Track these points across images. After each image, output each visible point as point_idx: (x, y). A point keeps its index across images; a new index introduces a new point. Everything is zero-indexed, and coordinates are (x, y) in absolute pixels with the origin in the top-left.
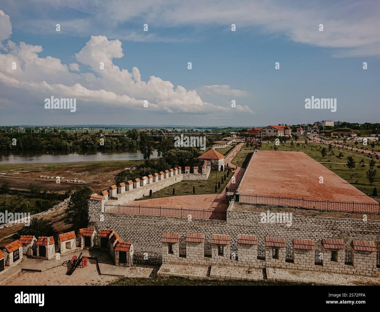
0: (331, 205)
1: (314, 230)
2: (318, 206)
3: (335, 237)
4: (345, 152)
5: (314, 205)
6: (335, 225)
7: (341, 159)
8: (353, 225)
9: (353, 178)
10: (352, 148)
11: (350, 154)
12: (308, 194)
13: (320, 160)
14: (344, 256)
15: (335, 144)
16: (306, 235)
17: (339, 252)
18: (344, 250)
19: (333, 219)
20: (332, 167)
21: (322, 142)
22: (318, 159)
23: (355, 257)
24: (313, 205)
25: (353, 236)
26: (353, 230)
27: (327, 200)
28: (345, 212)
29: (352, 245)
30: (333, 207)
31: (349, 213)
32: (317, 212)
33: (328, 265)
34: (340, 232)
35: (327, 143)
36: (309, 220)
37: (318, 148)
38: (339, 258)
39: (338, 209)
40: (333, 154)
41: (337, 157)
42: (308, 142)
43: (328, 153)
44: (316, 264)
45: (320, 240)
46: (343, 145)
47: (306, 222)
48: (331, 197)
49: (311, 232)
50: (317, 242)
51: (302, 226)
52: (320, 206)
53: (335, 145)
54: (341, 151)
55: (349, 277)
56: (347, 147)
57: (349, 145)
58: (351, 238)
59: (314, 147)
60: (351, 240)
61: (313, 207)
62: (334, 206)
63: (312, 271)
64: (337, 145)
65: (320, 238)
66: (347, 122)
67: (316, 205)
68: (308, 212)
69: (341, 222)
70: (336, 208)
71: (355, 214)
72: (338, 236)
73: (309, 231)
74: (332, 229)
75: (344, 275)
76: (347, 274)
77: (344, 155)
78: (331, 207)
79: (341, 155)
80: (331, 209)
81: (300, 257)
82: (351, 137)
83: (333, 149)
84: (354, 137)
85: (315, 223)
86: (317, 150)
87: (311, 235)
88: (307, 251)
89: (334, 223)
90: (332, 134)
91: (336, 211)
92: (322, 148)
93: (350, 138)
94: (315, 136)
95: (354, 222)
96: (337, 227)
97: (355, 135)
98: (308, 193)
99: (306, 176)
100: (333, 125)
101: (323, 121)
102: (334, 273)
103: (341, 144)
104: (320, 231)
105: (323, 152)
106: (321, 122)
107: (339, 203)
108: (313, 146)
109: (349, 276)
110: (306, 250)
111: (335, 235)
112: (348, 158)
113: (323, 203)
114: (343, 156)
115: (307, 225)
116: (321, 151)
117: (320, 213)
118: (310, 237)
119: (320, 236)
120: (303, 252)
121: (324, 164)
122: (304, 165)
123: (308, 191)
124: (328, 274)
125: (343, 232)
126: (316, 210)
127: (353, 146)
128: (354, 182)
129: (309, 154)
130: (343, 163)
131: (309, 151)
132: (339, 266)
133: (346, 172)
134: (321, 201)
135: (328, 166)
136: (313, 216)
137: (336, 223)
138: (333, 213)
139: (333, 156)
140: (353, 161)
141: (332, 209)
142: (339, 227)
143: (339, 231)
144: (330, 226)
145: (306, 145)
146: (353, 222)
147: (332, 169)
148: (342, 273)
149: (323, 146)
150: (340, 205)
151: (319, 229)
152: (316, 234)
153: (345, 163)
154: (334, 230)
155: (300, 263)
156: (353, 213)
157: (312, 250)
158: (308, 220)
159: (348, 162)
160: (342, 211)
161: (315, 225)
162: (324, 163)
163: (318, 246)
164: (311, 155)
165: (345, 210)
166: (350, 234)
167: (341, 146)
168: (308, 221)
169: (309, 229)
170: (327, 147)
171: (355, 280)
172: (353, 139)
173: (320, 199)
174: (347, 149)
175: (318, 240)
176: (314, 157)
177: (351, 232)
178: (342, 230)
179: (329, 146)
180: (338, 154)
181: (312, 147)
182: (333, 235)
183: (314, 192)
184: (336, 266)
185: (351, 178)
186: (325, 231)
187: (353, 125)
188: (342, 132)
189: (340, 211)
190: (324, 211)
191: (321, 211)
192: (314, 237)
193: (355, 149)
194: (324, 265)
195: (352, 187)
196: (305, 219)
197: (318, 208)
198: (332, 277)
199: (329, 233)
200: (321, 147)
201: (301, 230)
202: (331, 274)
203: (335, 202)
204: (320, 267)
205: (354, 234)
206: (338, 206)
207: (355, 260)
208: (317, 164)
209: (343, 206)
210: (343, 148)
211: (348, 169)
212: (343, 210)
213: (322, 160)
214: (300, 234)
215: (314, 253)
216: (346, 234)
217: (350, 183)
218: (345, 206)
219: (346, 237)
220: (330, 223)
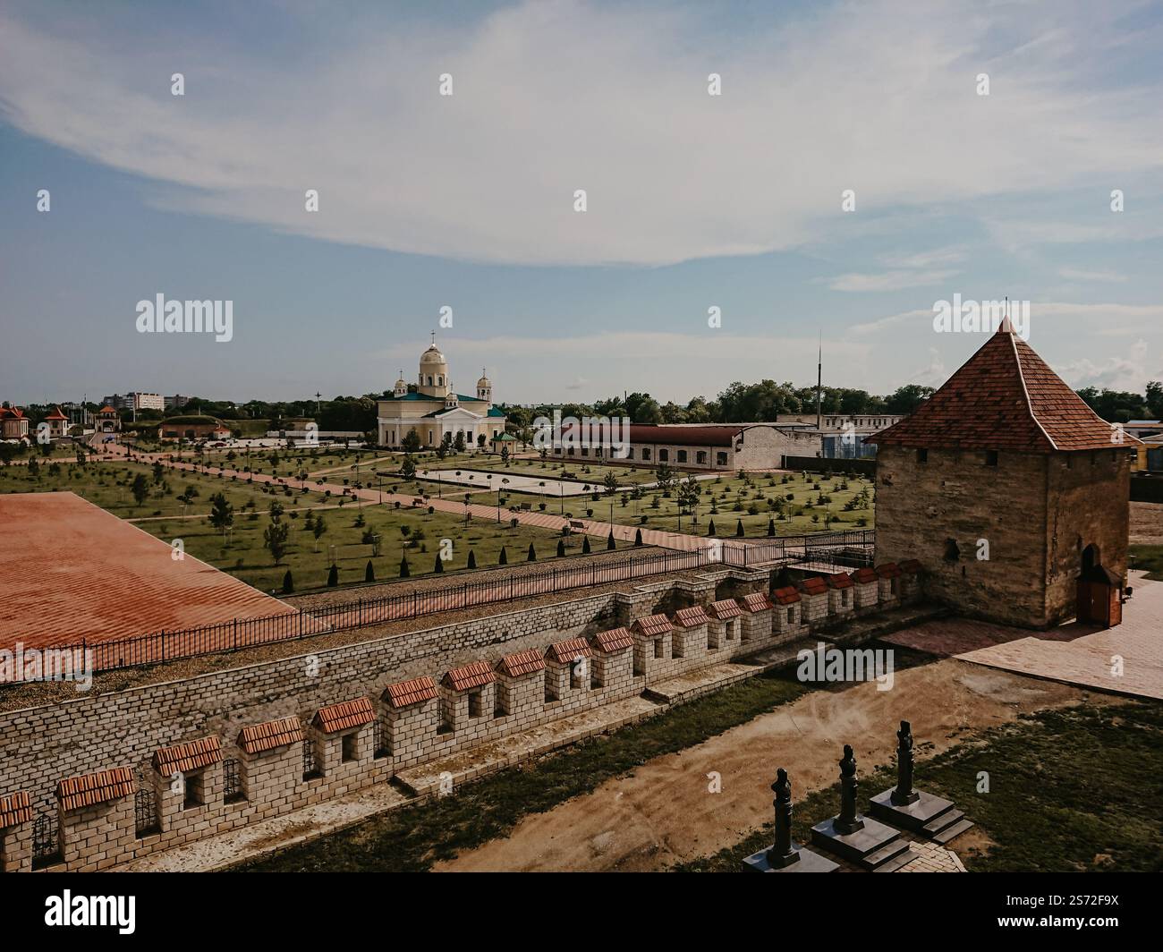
0: (172, 644)
1: (124, 733)
2: (133, 655)
3: (187, 735)
4: (201, 482)
5: (122, 654)
6: (187, 699)
7: (192, 503)
8: (238, 685)
9: (230, 553)
10: (222, 469)
11: (217, 487)
12: (99, 624)
13: (131, 512)
14: (221, 780)
15: (172, 461)
16: (99, 757)
17: (206, 776)
18: (220, 765)
19: (180, 683)
20: (167, 530)
21: (132, 459)
22: (125, 510)
23: (250, 773)
24: (116, 656)
25: (240, 717)
26: (239, 699)
27: (161, 629)
28: (213, 653)
29: (241, 741)
30: (177, 647)
31: (224, 654)
32: (130, 673)
33: (176, 826)
34: (204, 716)
35: (147, 459)
36: (106, 704)
37: (122, 477)
38: (207, 792)
39: (192, 651)
40: (169, 492)
41: (180, 498)
42: (88, 459)
43: (153, 491)
44: (139, 835)
45: (144, 759)
46: (195, 464)
47: (99, 715)
48: (172, 620)
49: (116, 741)
50: (134, 765)
51: (84, 731)
52: (138, 652)
53: (171, 465)
54: (191, 480)
55: (238, 836)
56: (205, 470)
57: (210, 463)
58: (234, 726)
59: (108, 474)
60: (234, 729)
61: (117, 662)
62: (182, 645)
63: (127, 862)
64: (179, 466)
65: (146, 751)
66: (202, 397)
67: (128, 652)
68: (102, 682)
69: (204, 685)
70: (187, 648)
71: (242, 654)
72: (198, 727)
73: (109, 741)
74: (181, 714)
75: (224, 837)
76: (234, 828)
77: (201, 492)
78: (171, 649)
79: (191, 492)
80: (172, 654)
81: (86, 834)
82: (217, 440)
83: (166, 477)
84: (224, 440)
85: (127, 709)
86: (119, 483)
87: (115, 749)
88: (111, 804)
89: (184, 694)
90: (161, 434)
91: (188, 658)
92: (134, 475)
93: (214, 443)
94: (110, 439)
95: (241, 677)
96: (192, 703)
97: (227, 434)
98: (97, 621)
99: (88, 567)
100: (163, 408)
101: (131, 395)
102: (197, 840)
103: (190, 460)
104: (143, 729)
105: (139, 487)
106: (125, 398)
107: (195, 631)
108: (105, 472)
109: (237, 833)
110: (106, 804)
111: (190, 729)
112: (211, 499)
113: (149, 643)
114: (196, 495)
115: (100, 722)
116: (131, 485)
117: (142, 676)
118: (113, 758)
119: (143, 746)
120: (96, 812)
121: (141, 525)
122: (81, 535)
123: (98, 614)
124: (178, 851)
125: (211, 713)
126: (127, 669)
127: (222, 464)
128: (233, 563)
129: (95, 498)
130: (200, 514)
131: (91, 488)
132: (208, 816)
133: (209, 539)
134: (141, 639)
135: (154, 527)
136: (120, 689)
137: (189, 693)
138: (180, 664)
139: (167, 499)
140: (228, 506)
141: (177, 652)
142: (200, 702)
143: (201, 712)
144: (173, 707)
145: (80, 470)
146: (237, 678)
147: (167, 536)
148: (220, 832)
149: (136, 470)
150: (198, 638)
151: (140, 724)
152: (131, 743)
153: (203, 513)
154: (187, 714)
155: (85, 852)
156: (236, 651)
157: (125, 796)
158: (104, 707)
159: (214, 512)
160: (205, 654)
161: (127, 717)
162: (144, 522)
163: (141, 776)
164: (100, 498)
165: (213, 648)
166: (231, 713)
167: (190, 467)
168: (104, 710)
169: (109, 734)
170: (148, 472)
171: (253, 837)
172: (222, 445)
173: (139, 633)
174: (206, 474)
175: (140, 758)
176: (111, 504)
177: (234, 707)
178: (207, 707)
179: (154, 468)
180: (181, 491)
181: (101, 474)
182: (183, 730)
183: (119, 613)
184: (200, 818)
185: (223, 553)
186: (159, 725)
187: (220, 407)
188: (190, 427)
189: (199, 655)
190: (151, 666)
191: (143, 669)
192: (125, 754)
193: (228, 473)
194: (166, 827)
195: (229, 580)
196: (94, 707)
197: (133, 660)
198: (191, 856)
199: (173, 727)
200: (130, 473)
201: (82, 744)
202: (187, 848)
203: (185, 632)
204: (154, 838)
205: (241, 711)
206: (193, 640)
207: (251, 781)
208: (121, 527)
209: (208, 638)
210: (194, 472)
211: (213, 530)
212: (208, 650)
213: (135, 513)
214: (78, 759)
215: (131, 805)
216: (219, 717)
217: (221, 570)
218: (213, 637)
219: (220, 726)
220: (172, 696)
